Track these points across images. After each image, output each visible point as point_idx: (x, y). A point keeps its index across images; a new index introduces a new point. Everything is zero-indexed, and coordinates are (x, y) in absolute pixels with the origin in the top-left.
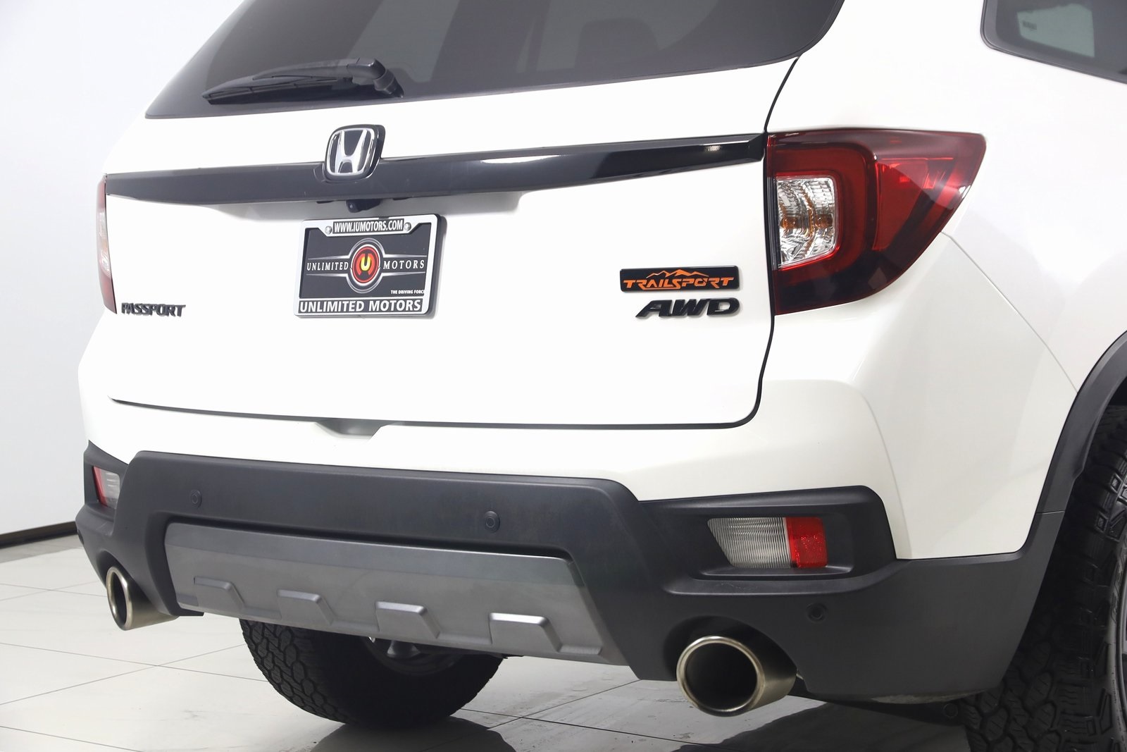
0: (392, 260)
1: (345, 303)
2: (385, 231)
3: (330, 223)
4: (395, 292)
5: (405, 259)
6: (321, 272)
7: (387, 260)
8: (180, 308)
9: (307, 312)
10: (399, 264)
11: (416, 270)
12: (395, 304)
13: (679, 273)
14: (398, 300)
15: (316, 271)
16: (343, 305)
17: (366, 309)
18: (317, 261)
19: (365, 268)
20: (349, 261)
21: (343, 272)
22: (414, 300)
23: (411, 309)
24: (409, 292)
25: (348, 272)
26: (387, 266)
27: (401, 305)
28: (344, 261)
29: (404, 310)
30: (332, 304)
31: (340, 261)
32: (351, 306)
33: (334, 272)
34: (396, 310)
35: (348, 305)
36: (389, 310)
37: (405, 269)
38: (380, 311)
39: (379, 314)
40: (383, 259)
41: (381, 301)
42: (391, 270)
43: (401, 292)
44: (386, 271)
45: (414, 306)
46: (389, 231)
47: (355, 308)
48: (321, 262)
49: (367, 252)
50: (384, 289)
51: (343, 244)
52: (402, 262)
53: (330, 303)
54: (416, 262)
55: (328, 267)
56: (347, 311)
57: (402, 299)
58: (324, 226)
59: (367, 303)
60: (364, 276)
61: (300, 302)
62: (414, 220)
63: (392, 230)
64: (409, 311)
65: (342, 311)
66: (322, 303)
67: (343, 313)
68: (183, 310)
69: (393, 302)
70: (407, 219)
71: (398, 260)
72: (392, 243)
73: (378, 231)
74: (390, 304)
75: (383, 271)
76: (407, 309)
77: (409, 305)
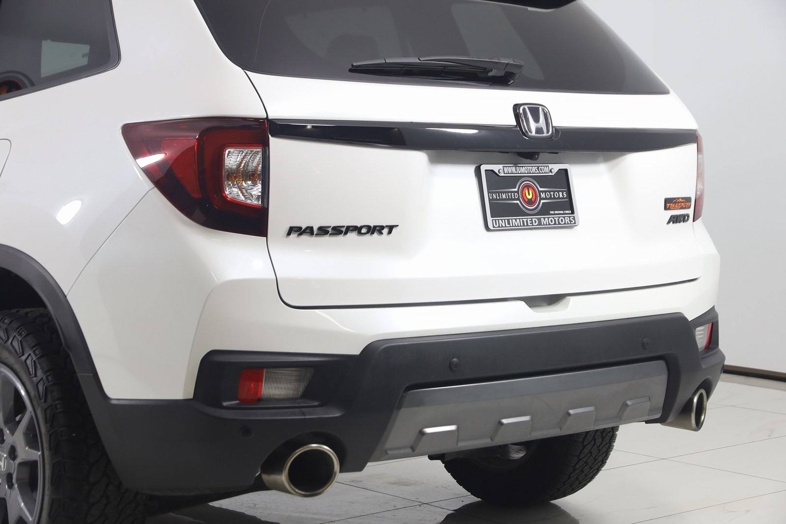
0: (545, 192)
1: (525, 220)
2: (538, 173)
3: (501, 167)
4: (552, 212)
5: (554, 192)
6: (500, 200)
7: (543, 192)
8: (391, 228)
9: (499, 227)
10: (551, 195)
11: (561, 198)
12: (558, 220)
13: (680, 200)
14: (559, 217)
15: (496, 199)
16: (523, 221)
17: (540, 224)
18: (496, 193)
19: (530, 197)
20: (517, 192)
21: (515, 199)
22: (570, 217)
23: (569, 223)
24: (562, 212)
25: (518, 199)
26: (543, 195)
27: (562, 220)
28: (514, 192)
29: (565, 224)
30: (516, 221)
31: (511, 192)
32: (529, 222)
33: (509, 199)
34: (559, 224)
35: (527, 221)
36: (555, 224)
37: (554, 198)
38: (549, 224)
39: (548, 227)
40: (540, 192)
41: (548, 218)
42: (546, 199)
43: (556, 212)
44: (543, 199)
45: (570, 221)
46: (540, 173)
47: (532, 223)
48: (499, 193)
49: (528, 187)
50: (545, 210)
51: (512, 181)
52: (552, 193)
53: (514, 221)
54: (561, 193)
55: (504, 196)
56: (527, 225)
57: (557, 215)
58: (496, 168)
59: (539, 220)
60: (530, 202)
61: (492, 220)
62: (556, 168)
63: (542, 173)
64: (568, 224)
65: (524, 225)
66: (508, 220)
67: (525, 227)
68: (394, 230)
69: (557, 219)
70: (551, 166)
71: (550, 192)
72: (543, 181)
73: (533, 173)
74: (555, 220)
75: (541, 199)
76: (567, 223)
77: (567, 220)
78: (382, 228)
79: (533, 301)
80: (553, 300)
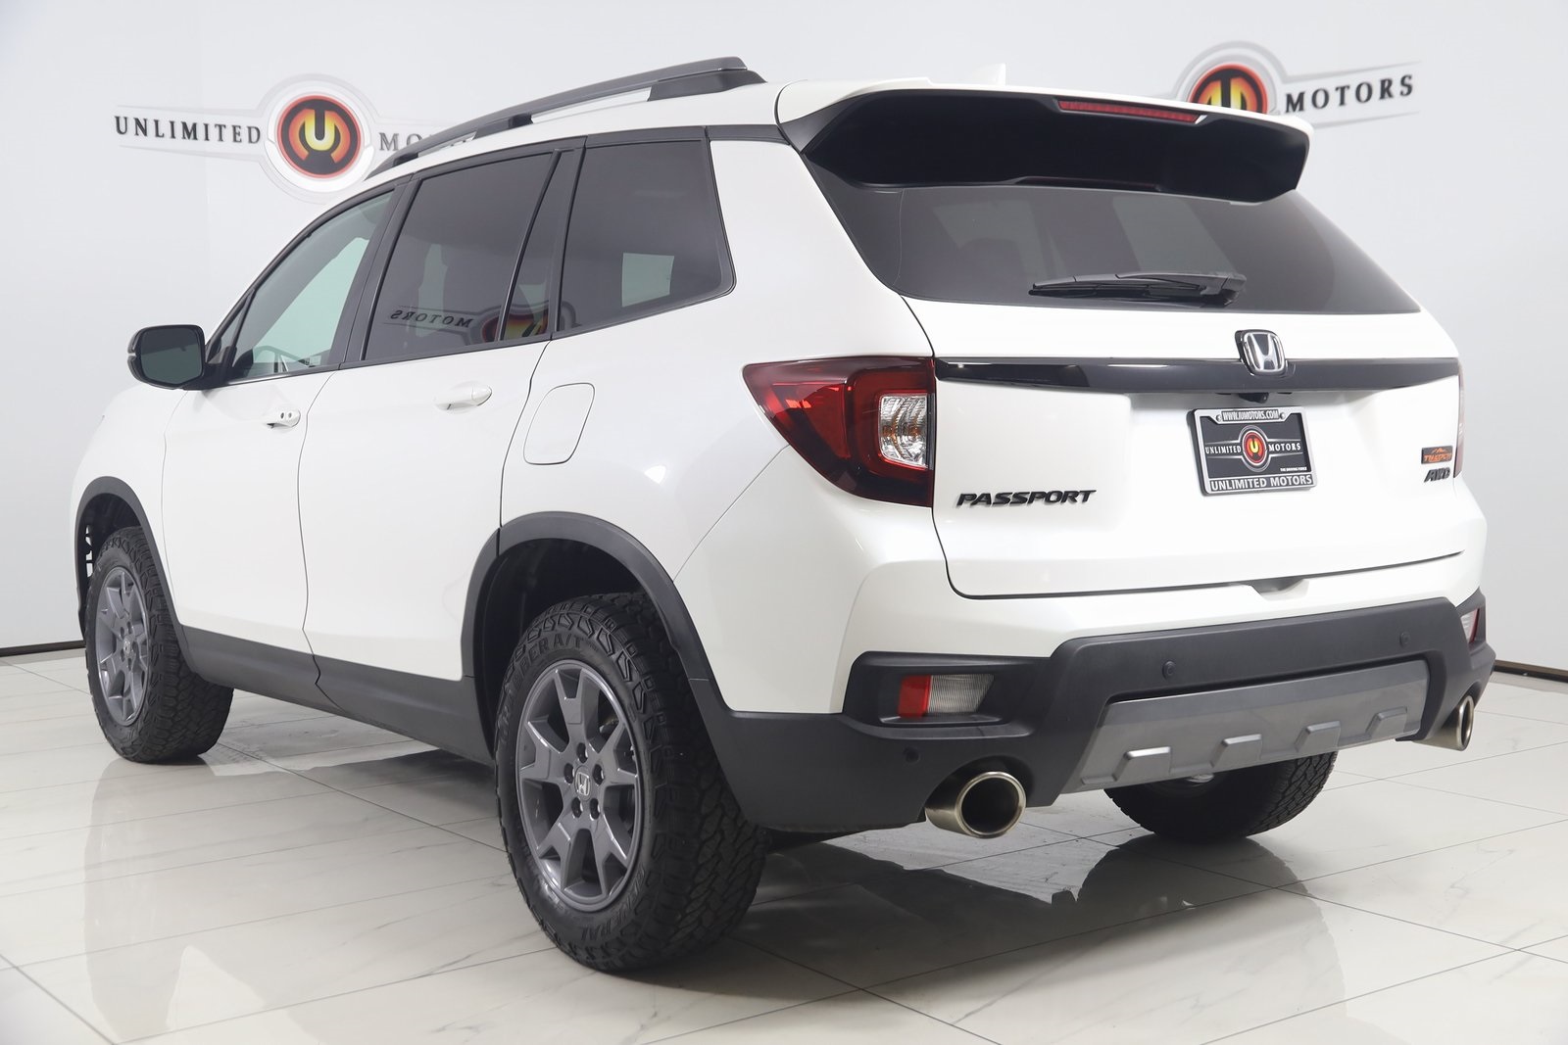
0: (1275, 443)
1: (1250, 481)
2: (1265, 419)
3: (1219, 412)
4: (1284, 470)
5: (1286, 443)
6: (1218, 455)
7: (1271, 443)
8: (1087, 494)
9: (1218, 490)
10: (1281, 447)
11: (1295, 451)
13: (1441, 450)
14: (1293, 476)
15: (1215, 454)
16: (1248, 482)
17: (1269, 485)
18: (1214, 446)
19: (1255, 450)
20: (1240, 444)
21: (1238, 454)
22: (1306, 475)
23: (1305, 483)
24: (1295, 469)
25: (1241, 454)
26: (1272, 448)
27: (1296, 480)
28: (1236, 444)
29: (1300, 484)
30: (1239, 482)
31: (1233, 445)
32: (1255, 483)
33: (1230, 454)
34: (1293, 484)
35: (1253, 482)
36: (1288, 484)
37: (1286, 451)
38: (1281, 485)
39: (1279, 489)
40: (1267, 443)
41: (1279, 477)
42: (1275, 452)
43: (1288, 469)
44: (1272, 453)
45: (1307, 481)
46: (1267, 419)
47: (1259, 484)
48: (1217, 446)
49: (1253, 437)
50: (1275, 467)
51: (1232, 431)
52: (1283, 445)
53: (1237, 481)
54: (1293, 445)
55: (1224, 451)
56: (1254, 487)
57: (1289, 473)
58: (1213, 414)
59: (1268, 479)
60: (1256, 457)
61: (1210, 481)
62: (1286, 412)
63: (1270, 419)
65: (1249, 488)
66: (1230, 481)
67: (1250, 489)
68: (1090, 496)
69: (1289, 478)
70: (1281, 410)
71: (1280, 443)
72: (1272, 429)
73: (1259, 419)
74: (1287, 480)
75: (1269, 453)
76: (1302, 483)
77: (1303, 480)
78: (1076, 494)
79: (1262, 586)
80: (1286, 583)
